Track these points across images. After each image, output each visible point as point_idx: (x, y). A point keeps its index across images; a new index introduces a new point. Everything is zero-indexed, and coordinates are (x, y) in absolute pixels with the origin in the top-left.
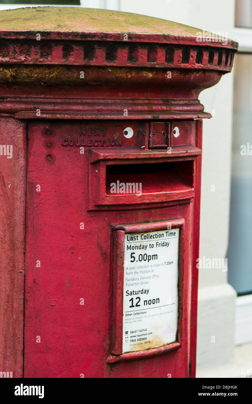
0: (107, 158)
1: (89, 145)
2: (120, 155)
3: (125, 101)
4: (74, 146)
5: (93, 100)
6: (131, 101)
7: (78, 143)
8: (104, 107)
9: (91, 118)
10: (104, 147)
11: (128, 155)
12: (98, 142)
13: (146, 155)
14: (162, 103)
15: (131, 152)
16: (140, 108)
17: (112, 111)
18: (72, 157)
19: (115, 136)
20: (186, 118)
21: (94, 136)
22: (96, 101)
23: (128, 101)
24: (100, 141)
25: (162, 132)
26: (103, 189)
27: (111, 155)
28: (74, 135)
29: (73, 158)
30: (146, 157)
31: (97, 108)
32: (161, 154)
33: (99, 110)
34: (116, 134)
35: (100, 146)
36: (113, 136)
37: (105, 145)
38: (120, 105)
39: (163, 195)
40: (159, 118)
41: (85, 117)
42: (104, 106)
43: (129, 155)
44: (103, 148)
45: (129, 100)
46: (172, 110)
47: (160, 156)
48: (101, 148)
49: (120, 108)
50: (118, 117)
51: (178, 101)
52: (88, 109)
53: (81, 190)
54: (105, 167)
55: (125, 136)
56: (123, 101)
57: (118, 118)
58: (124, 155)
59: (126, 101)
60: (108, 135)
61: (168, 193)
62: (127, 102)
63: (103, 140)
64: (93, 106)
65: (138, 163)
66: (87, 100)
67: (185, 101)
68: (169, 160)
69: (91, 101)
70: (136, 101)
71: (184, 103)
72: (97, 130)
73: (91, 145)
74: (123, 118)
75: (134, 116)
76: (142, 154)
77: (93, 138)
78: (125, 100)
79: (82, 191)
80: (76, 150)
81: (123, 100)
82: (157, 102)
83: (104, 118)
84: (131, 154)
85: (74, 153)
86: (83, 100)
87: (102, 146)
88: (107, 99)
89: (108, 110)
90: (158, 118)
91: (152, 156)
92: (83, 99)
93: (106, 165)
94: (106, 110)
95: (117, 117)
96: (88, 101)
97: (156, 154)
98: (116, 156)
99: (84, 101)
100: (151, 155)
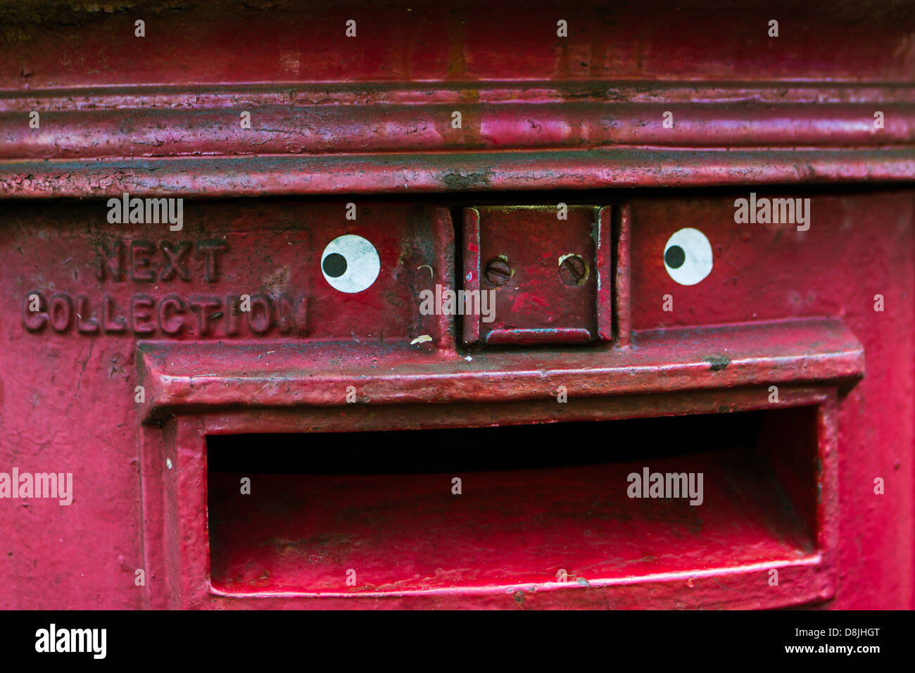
0: (189, 399)
1: (142, 328)
2: (258, 386)
3: (315, 97)
4: (75, 333)
5: (146, 99)
6: (349, 95)
7: (93, 319)
8: (185, 133)
9: (93, 188)
10: (219, 337)
11: (303, 384)
12: (181, 312)
13: (417, 384)
14: (559, 100)
15: (323, 372)
16: (390, 129)
17: (230, 153)
18: (69, 387)
19: (270, 280)
20: (691, 180)
21: (165, 281)
22: (160, 100)
23: (333, 95)
24: (195, 309)
25: (561, 260)
26: (195, 559)
27: (210, 383)
28: (73, 276)
29: (70, 394)
30: (416, 394)
31: (153, 136)
32: (517, 378)
33: (160, 150)
34: (278, 272)
35: (196, 331)
36: (259, 280)
37: (221, 329)
38: (272, 119)
39: (562, 596)
40: (486, 181)
41: (65, 187)
42: (190, 127)
43: (312, 385)
44: (209, 342)
45: (338, 89)
46: (613, 137)
47: (511, 391)
48: (201, 342)
49: (271, 135)
50: (230, 184)
51: (687, 91)
52: (108, 141)
53: (116, 557)
54: (200, 442)
55: (330, 280)
56: (301, 95)
57: (230, 188)
58: (282, 385)
59: (323, 95)
60: (234, 275)
61: (601, 587)
62: (327, 100)
63: (203, 304)
64: (131, 130)
65: (389, 427)
66: (118, 98)
67: (743, 91)
68: (599, 408)
69: (133, 102)
70: (384, 95)
71: (741, 99)
72: (175, 252)
73: (149, 329)
74: (259, 189)
75: (327, 175)
76: (390, 381)
77: (162, 295)
78: (315, 89)
79: (121, 557)
80: (85, 352)
81: (303, 90)
82: (520, 97)
83: (160, 186)
84: (324, 378)
85: (74, 368)
86: (96, 99)
87: (207, 334)
88: (216, 90)
89: (207, 146)
90: (481, 184)
91: (458, 392)
92: (98, 92)
93: (202, 432)
94: (198, 148)
95: (228, 180)
96: (121, 102)
97: (482, 379)
98: (238, 388)
99: (104, 103)
100: (449, 383)
